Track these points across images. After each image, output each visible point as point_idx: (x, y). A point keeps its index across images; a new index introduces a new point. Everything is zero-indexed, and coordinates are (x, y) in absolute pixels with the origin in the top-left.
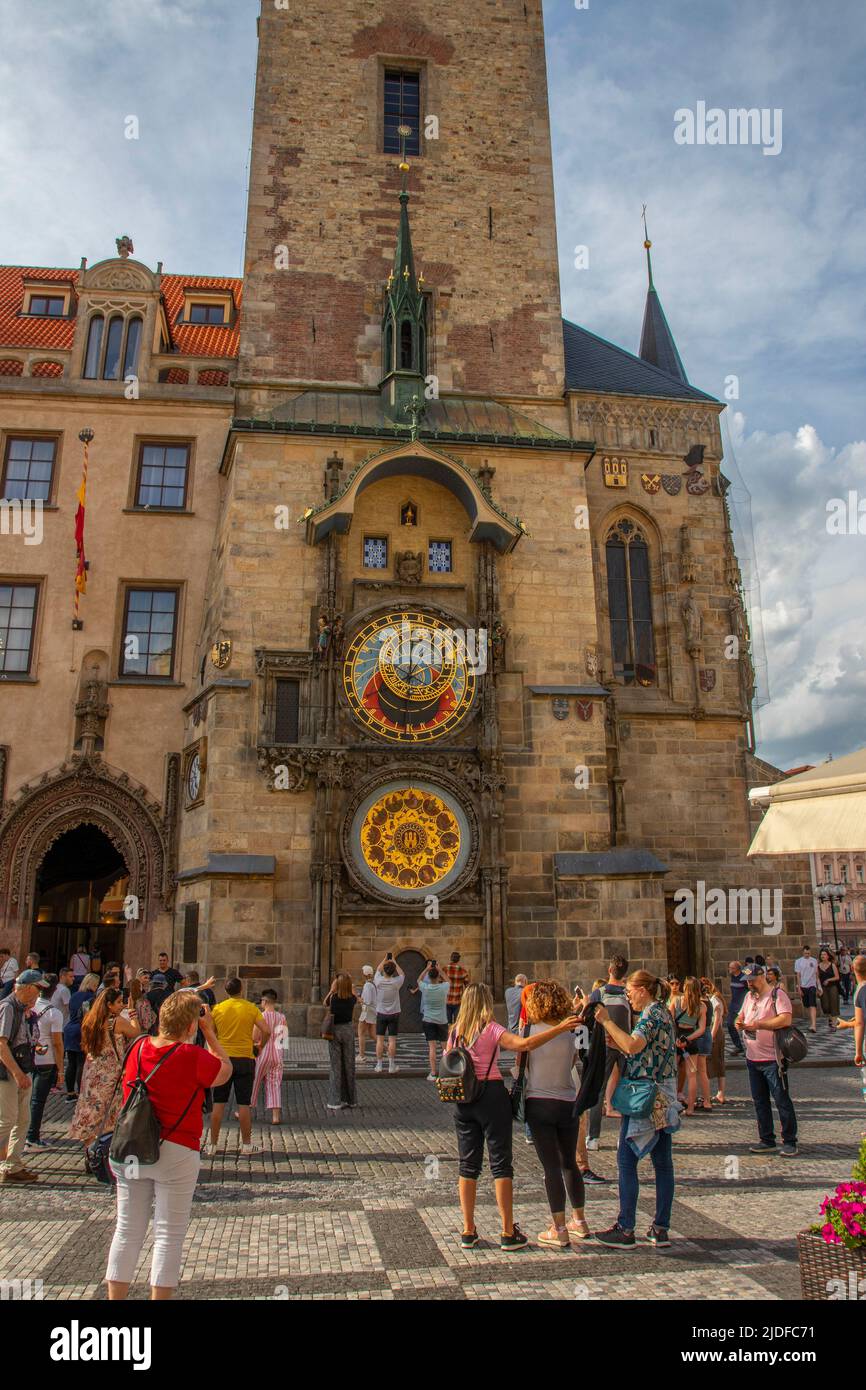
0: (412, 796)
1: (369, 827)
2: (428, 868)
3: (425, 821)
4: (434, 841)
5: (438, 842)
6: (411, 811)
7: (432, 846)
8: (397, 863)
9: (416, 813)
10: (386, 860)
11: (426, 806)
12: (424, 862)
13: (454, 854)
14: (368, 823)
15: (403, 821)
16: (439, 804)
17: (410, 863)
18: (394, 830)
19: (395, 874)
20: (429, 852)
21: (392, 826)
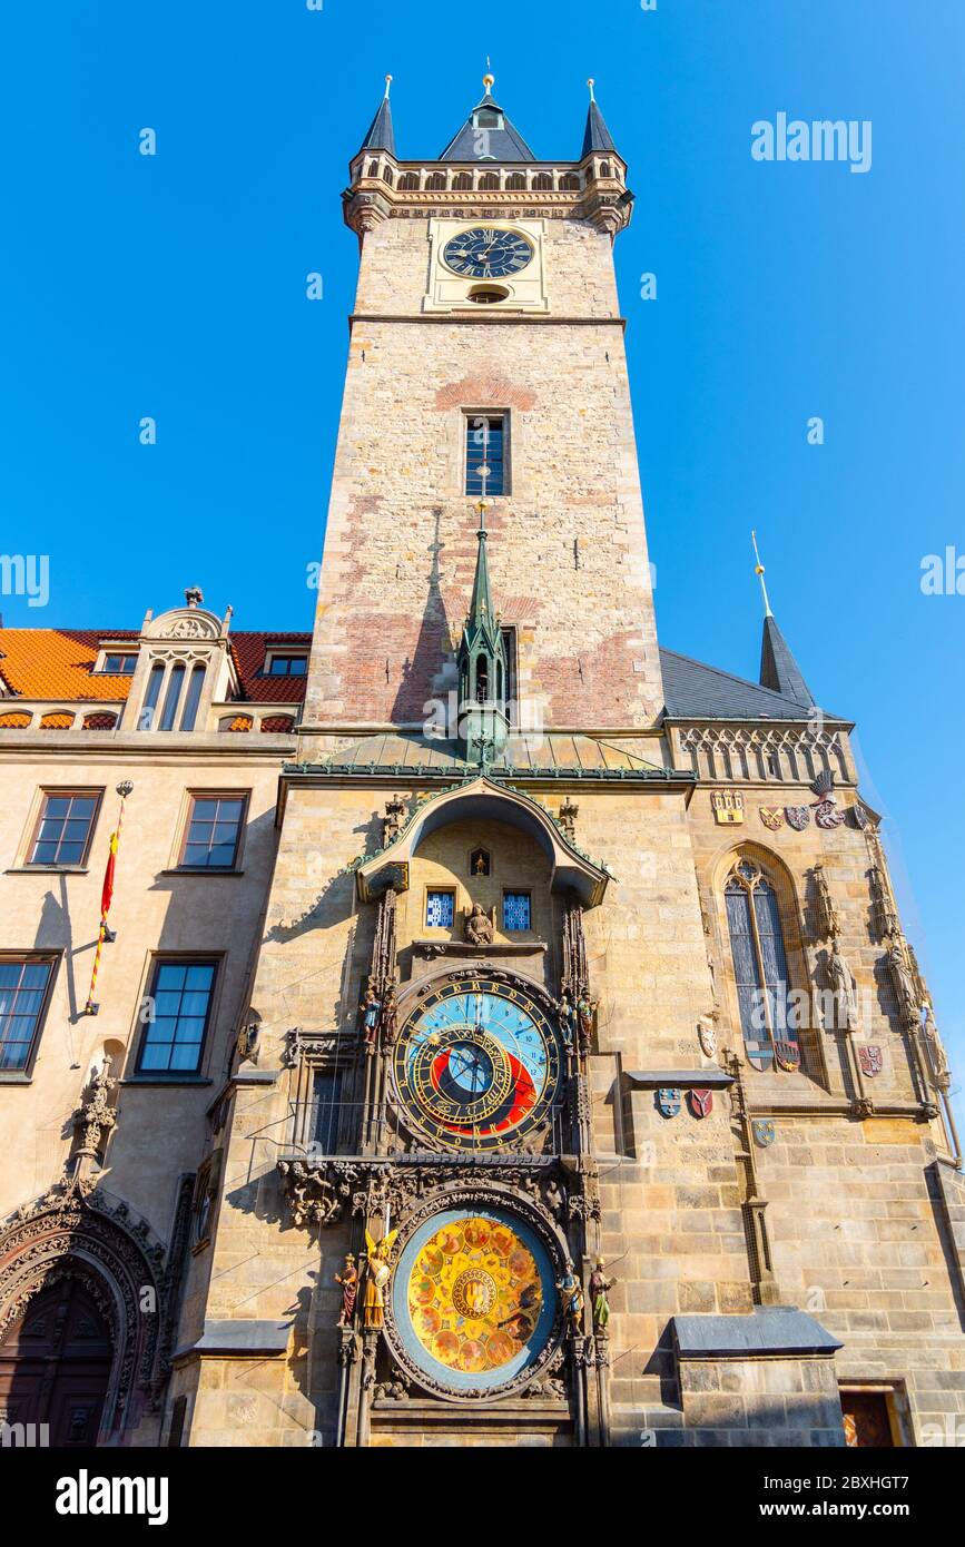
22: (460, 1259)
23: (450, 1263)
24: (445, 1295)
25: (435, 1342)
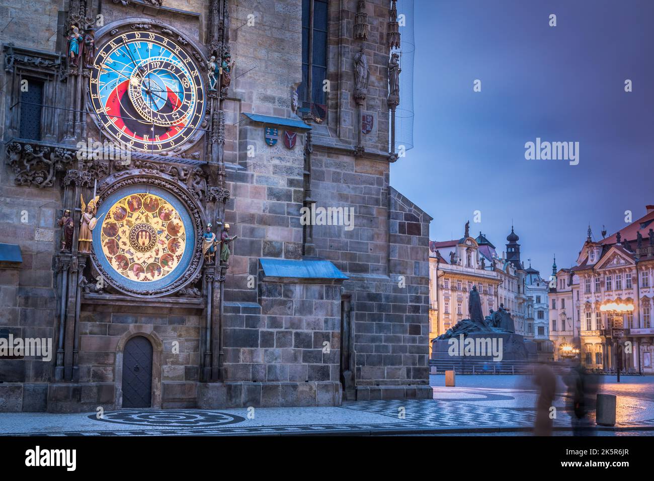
0: (137, 275)
1: (177, 254)
2: (133, 209)
3: (129, 252)
4: (124, 232)
5: (120, 230)
6: (140, 262)
7: (126, 228)
8: (158, 219)
9: (136, 259)
10: (166, 223)
11: (126, 264)
12: (136, 215)
13: (109, 217)
14: (178, 257)
15: (148, 254)
16: (115, 264)
17: (147, 217)
18: (155, 248)
19: (161, 209)
20: (129, 222)
21: (157, 252)
22: (139, 259)
23: (144, 262)
24: (158, 251)
25: (179, 235)
